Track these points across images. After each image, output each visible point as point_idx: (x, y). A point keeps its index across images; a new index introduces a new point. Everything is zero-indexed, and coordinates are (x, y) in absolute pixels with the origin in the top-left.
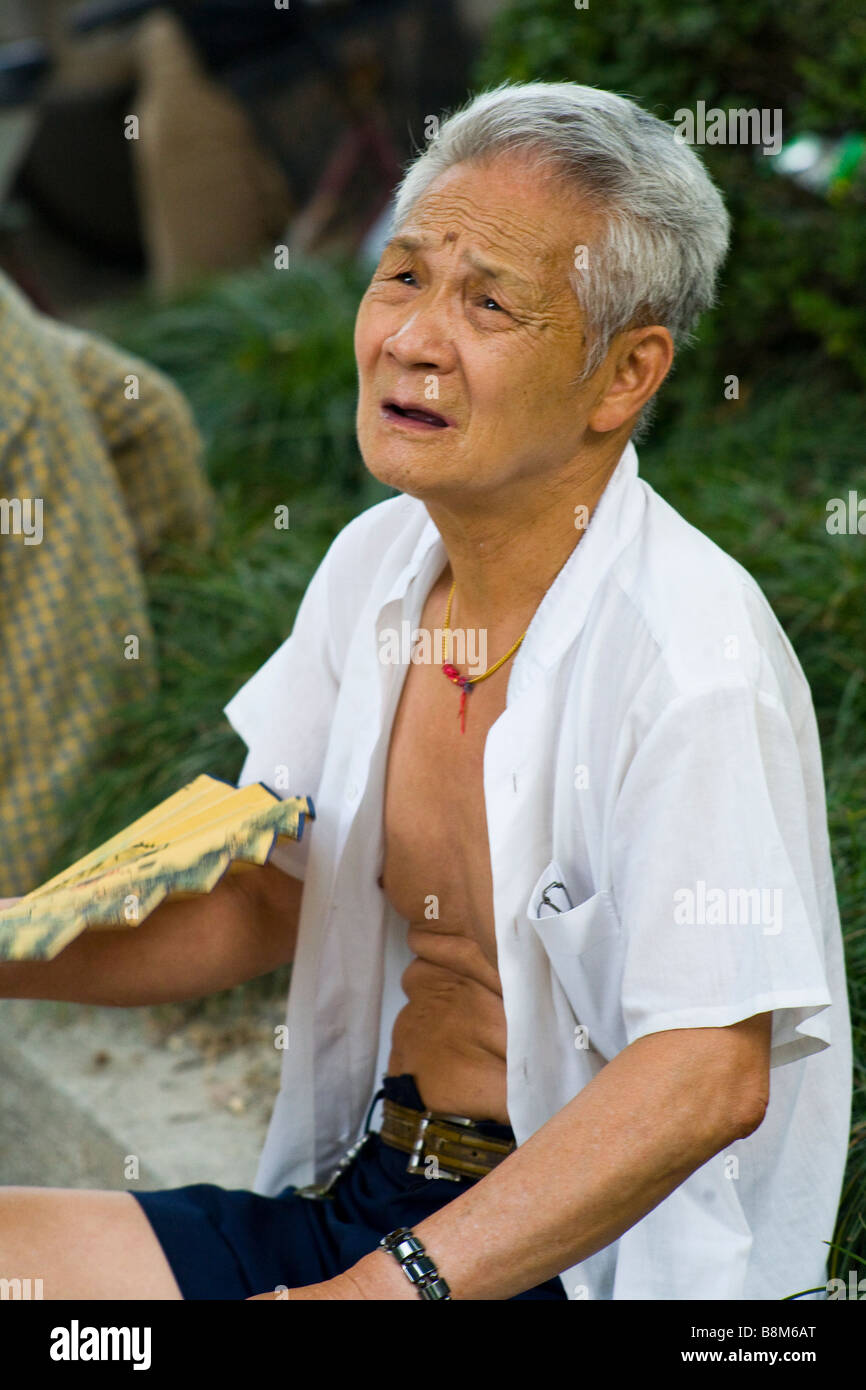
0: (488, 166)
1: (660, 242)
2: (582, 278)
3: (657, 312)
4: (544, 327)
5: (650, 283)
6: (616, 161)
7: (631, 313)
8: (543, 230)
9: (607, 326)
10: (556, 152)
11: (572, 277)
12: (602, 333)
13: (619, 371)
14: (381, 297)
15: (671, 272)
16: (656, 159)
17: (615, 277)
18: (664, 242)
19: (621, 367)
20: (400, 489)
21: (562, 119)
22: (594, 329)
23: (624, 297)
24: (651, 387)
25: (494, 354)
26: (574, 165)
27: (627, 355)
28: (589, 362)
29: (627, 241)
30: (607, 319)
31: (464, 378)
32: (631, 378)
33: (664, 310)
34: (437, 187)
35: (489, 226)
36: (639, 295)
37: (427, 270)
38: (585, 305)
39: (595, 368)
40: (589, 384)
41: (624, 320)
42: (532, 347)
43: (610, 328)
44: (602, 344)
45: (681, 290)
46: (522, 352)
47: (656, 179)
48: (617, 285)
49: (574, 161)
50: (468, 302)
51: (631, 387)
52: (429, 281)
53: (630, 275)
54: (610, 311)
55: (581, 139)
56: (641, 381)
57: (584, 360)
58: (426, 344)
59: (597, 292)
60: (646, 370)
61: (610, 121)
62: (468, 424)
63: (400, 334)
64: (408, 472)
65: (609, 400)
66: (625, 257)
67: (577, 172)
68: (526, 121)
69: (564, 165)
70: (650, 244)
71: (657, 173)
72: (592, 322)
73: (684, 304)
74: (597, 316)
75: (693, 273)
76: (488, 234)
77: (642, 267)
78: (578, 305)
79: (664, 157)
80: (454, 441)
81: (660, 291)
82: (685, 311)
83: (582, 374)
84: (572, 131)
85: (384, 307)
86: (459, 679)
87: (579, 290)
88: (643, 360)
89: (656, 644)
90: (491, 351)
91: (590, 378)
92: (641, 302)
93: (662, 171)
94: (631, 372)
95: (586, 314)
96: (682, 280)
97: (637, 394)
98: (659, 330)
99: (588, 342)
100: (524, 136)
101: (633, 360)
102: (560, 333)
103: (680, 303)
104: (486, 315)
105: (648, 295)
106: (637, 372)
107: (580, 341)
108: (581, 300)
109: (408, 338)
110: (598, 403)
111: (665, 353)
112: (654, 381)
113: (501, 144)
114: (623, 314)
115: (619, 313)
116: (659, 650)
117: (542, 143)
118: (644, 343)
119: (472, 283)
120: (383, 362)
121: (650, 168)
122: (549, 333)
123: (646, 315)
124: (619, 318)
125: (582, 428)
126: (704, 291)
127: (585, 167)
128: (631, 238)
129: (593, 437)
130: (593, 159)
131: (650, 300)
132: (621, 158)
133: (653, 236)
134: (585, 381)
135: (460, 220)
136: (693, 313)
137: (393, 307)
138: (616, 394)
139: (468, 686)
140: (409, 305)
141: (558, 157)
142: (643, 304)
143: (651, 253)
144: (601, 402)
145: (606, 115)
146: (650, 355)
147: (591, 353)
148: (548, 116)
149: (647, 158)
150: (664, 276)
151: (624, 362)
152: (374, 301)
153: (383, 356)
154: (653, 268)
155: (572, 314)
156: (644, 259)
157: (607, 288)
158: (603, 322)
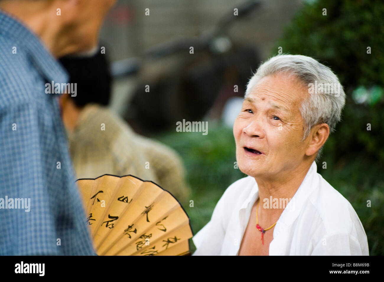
0: (275, 77)
1: (326, 99)
2: (303, 109)
3: (325, 121)
4: (292, 125)
5: (323, 112)
6: (313, 75)
7: (318, 120)
8: (292, 95)
9: (310, 124)
10: (296, 72)
11: (300, 109)
12: (308, 126)
13: (313, 137)
14: (241, 117)
15: (329, 109)
16: (324, 75)
17: (312, 110)
18: (327, 99)
19: (314, 136)
20: (248, 175)
21: (298, 63)
22: (306, 125)
23: (315, 116)
24: (323, 142)
25: (277, 133)
26: (301, 76)
27: (316, 133)
28: (305, 135)
29: (316, 98)
30: (310, 122)
31: (267, 140)
32: (317, 139)
33: (327, 120)
34: (260, 83)
35: (275, 94)
36: (320, 115)
37: (256, 109)
38: (304, 118)
39: (307, 137)
40: (305, 141)
41: (315, 122)
42: (288, 131)
43: (311, 125)
44: (309, 130)
45: (331, 115)
46: (285, 133)
47: (325, 81)
48: (313, 112)
49: (301, 75)
50: (268, 117)
51: (317, 142)
52: (256, 112)
53: (317, 109)
54: (311, 120)
55: (303, 69)
56: (320, 140)
57: (303, 134)
58: (256, 130)
59: (308, 114)
60: (321, 137)
61: (311, 65)
62: (268, 153)
63: (248, 127)
64: (251, 169)
65: (311, 146)
66: (316, 103)
67: (302, 78)
68: (286, 63)
69: (298, 76)
70: (323, 99)
71: (325, 79)
72: (306, 123)
73: (332, 119)
74: (307, 121)
75: (335, 110)
76: (275, 96)
77: (321, 107)
78: (302, 118)
79: (327, 75)
80: (264, 158)
81: (326, 114)
82: (332, 121)
83: (303, 138)
84: (300, 66)
85: (243, 119)
86: (261, 229)
87: (302, 113)
88: (321, 134)
89: (321, 218)
90: (276, 132)
91: (306, 139)
92: (320, 117)
93: (327, 78)
94: (317, 137)
95: (304, 120)
96: (332, 111)
97: (319, 144)
98: (326, 125)
99: (305, 129)
100: (286, 67)
101: (318, 134)
102: (296, 127)
103: (331, 119)
104: (274, 121)
105: (322, 115)
106: (319, 138)
107: (302, 129)
108: (302, 116)
109: (250, 129)
110: (307, 147)
111: (327, 132)
112: (324, 140)
113: (279, 70)
114: (315, 121)
115: (314, 120)
116: (322, 220)
117: (291, 70)
118: (321, 128)
119: (270, 112)
120: (243, 135)
121: (323, 78)
122: (293, 127)
123: (322, 121)
124: (314, 122)
125: (303, 155)
126: (337, 115)
127: (304, 77)
128: (318, 98)
129: (306, 157)
130: (307, 74)
131: (323, 116)
132: (315, 75)
133: (324, 98)
134: (304, 140)
135: (266, 93)
136: (334, 122)
137: (246, 119)
138: (312, 144)
139: (263, 232)
140: (250, 119)
141: (296, 74)
142: (321, 118)
143: (323, 102)
144: (309, 146)
145: (310, 63)
146: (323, 132)
147: (305, 132)
148: (293, 62)
149: (322, 75)
150: (327, 109)
151: (315, 135)
152: (240, 118)
153: (243, 133)
154: (324, 107)
155: (300, 121)
156: (321, 104)
157: (310, 113)
158: (309, 123)
